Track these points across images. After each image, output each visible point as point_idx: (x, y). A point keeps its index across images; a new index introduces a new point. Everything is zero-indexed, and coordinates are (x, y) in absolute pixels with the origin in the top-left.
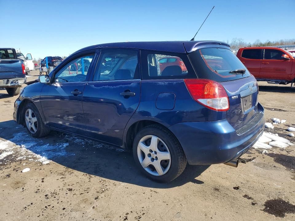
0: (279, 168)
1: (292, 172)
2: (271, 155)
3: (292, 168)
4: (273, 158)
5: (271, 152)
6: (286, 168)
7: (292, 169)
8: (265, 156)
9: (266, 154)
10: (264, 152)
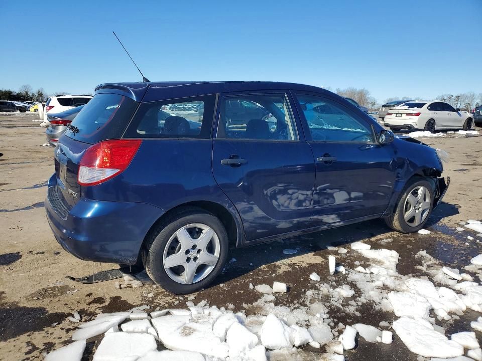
0: (29, 301)
1: (6, 303)
2: (59, 318)
3: (9, 310)
4: (50, 312)
5: (65, 324)
6: (19, 305)
7: (8, 308)
8: (66, 310)
9: (70, 315)
10: (77, 316)
